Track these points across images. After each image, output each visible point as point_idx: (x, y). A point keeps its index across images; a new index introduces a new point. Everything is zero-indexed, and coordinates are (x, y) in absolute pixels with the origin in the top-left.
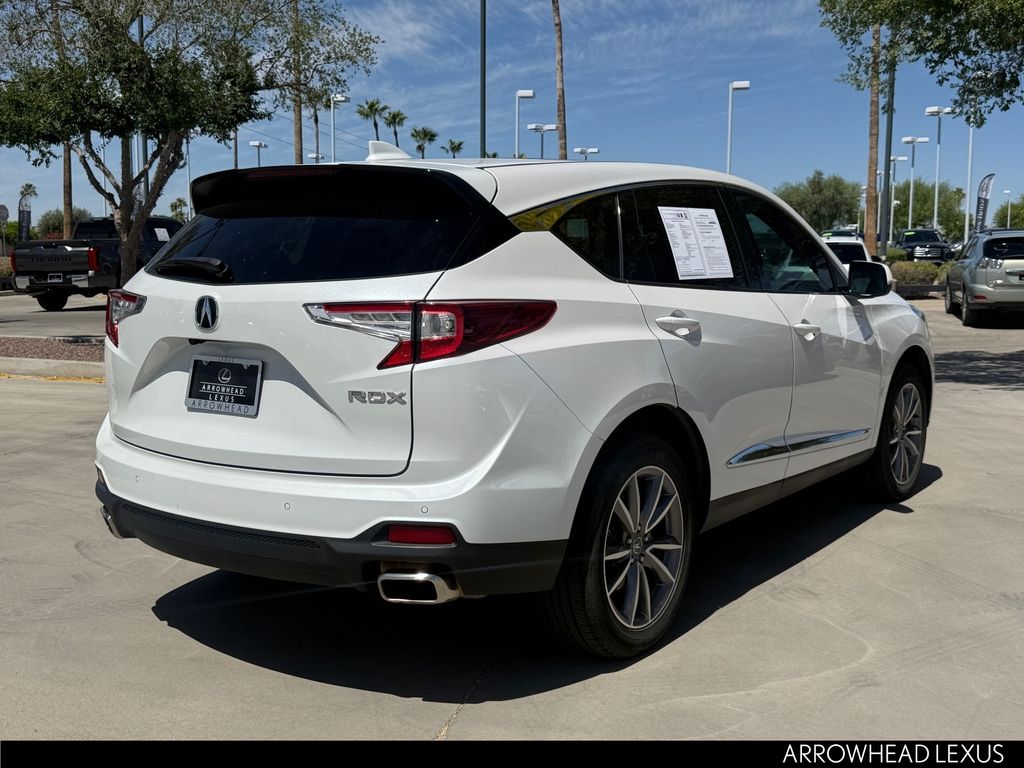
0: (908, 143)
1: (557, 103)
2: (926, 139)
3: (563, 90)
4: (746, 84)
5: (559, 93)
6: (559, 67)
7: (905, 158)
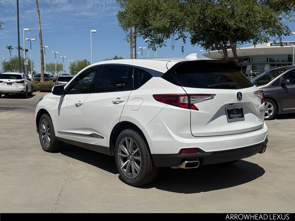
0: (140, 49)
1: (39, 34)
2: (145, 48)
3: (41, 30)
4: (95, 31)
5: (39, 31)
6: (39, 23)
7: (140, 53)
